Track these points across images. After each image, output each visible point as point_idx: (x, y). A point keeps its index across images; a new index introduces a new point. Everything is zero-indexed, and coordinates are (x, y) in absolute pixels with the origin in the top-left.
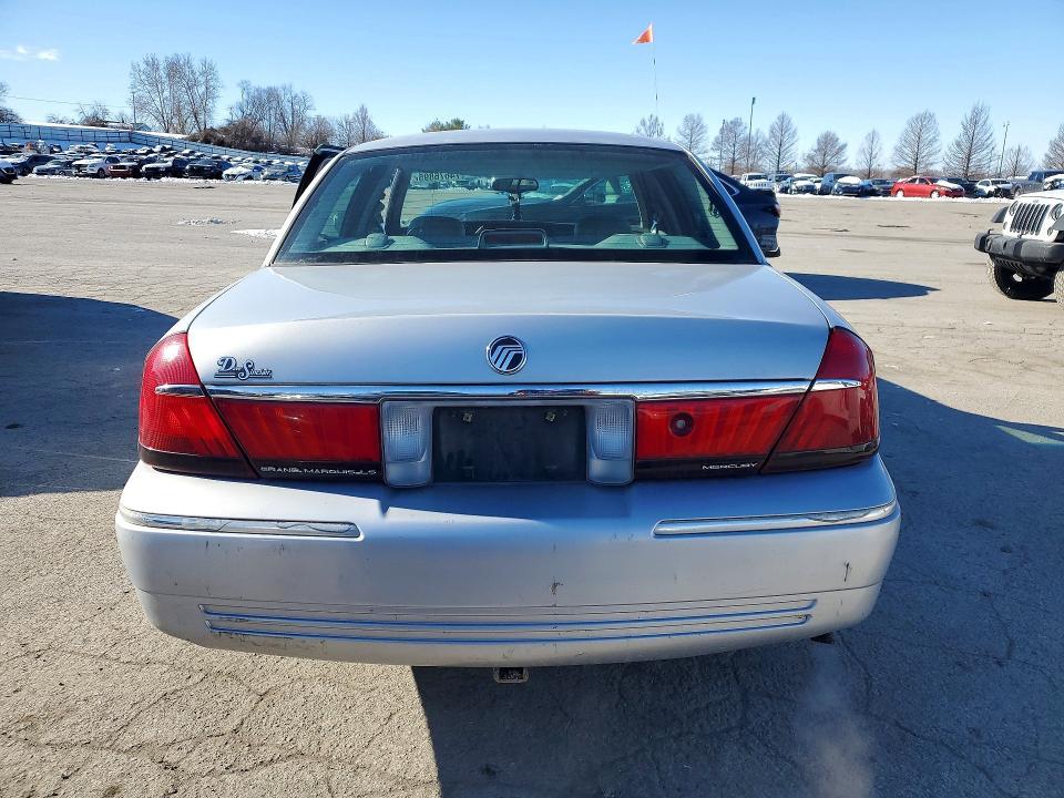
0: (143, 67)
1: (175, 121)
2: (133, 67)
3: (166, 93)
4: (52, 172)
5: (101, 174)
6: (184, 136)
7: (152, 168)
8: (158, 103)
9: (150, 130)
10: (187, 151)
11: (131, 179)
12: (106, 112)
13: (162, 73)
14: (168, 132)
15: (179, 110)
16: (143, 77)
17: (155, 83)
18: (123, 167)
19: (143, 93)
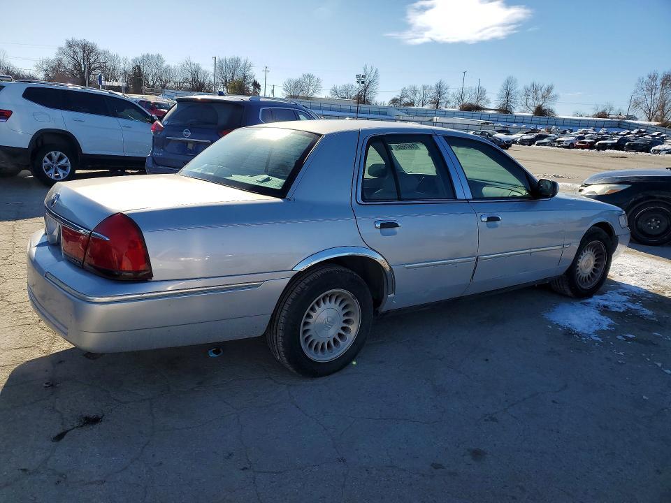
0: (646, 79)
1: (659, 113)
2: (639, 80)
3: (658, 95)
4: (545, 144)
5: (571, 146)
6: (658, 123)
7: (603, 144)
8: (649, 102)
9: (637, 119)
10: (656, 134)
11: (587, 150)
12: (611, 109)
13: (659, 82)
14: (650, 120)
15: (663, 107)
16: (644, 86)
17: (651, 90)
18: (585, 142)
19: (640, 96)
